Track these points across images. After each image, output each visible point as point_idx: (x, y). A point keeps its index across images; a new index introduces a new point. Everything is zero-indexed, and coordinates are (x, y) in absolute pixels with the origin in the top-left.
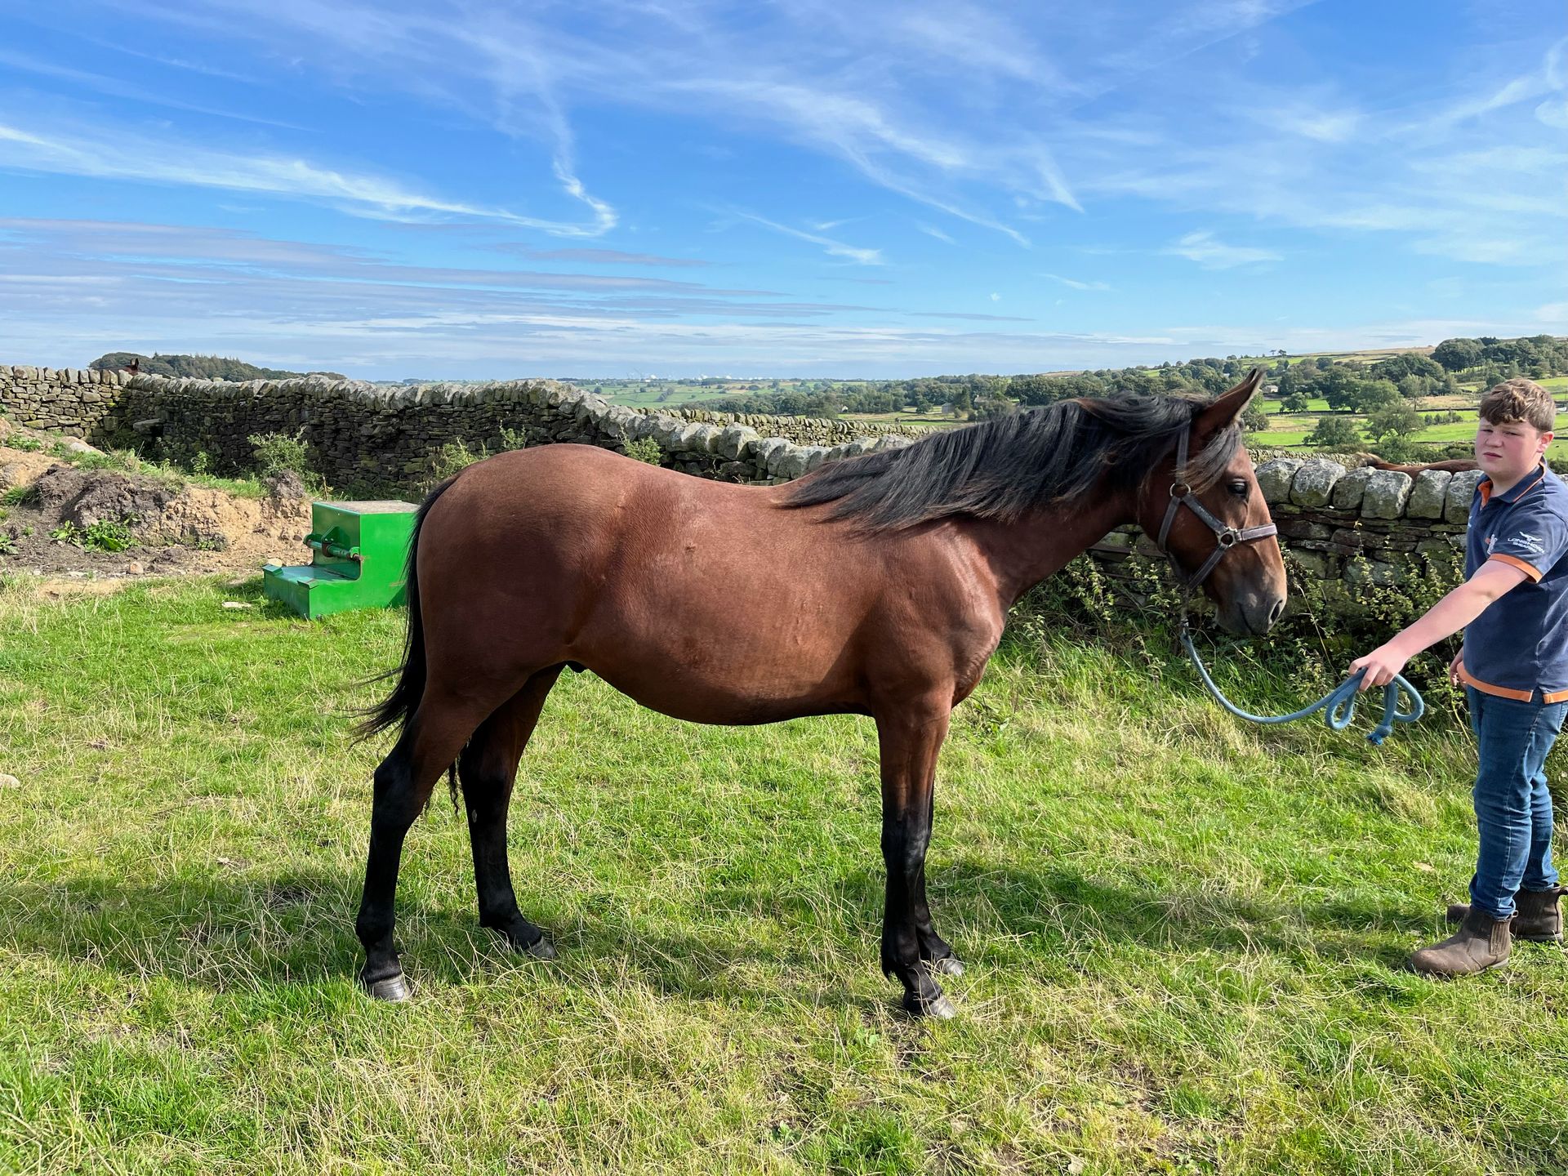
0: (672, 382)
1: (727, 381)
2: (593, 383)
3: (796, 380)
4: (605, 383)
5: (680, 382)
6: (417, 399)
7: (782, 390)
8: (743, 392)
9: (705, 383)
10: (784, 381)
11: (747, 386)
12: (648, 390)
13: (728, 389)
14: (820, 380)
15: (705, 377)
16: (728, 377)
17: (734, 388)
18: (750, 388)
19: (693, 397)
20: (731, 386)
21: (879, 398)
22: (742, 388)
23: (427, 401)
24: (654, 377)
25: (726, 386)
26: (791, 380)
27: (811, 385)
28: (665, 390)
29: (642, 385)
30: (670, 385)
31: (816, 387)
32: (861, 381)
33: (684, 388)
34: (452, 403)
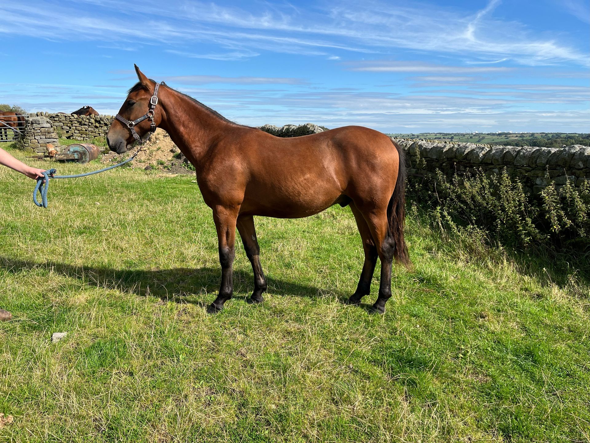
0: (485, 134)
1: (510, 134)
2: (451, 134)
3: (543, 133)
4: (455, 135)
5: (488, 134)
6: (284, 131)
7: (536, 137)
8: (516, 138)
9: (500, 135)
10: (537, 133)
11: (519, 136)
12: (473, 137)
13: (510, 137)
14: (555, 133)
15: (500, 132)
16: (511, 132)
17: (512, 136)
18: (520, 137)
19: (493, 140)
20: (511, 136)
21: (583, 141)
22: (516, 137)
23: (286, 131)
24: (477, 132)
25: (509, 136)
26: (541, 133)
27: (550, 136)
28: (481, 137)
29: (471, 136)
30: (484, 135)
31: (553, 136)
32: (576, 134)
33: (490, 137)
34: (291, 132)
